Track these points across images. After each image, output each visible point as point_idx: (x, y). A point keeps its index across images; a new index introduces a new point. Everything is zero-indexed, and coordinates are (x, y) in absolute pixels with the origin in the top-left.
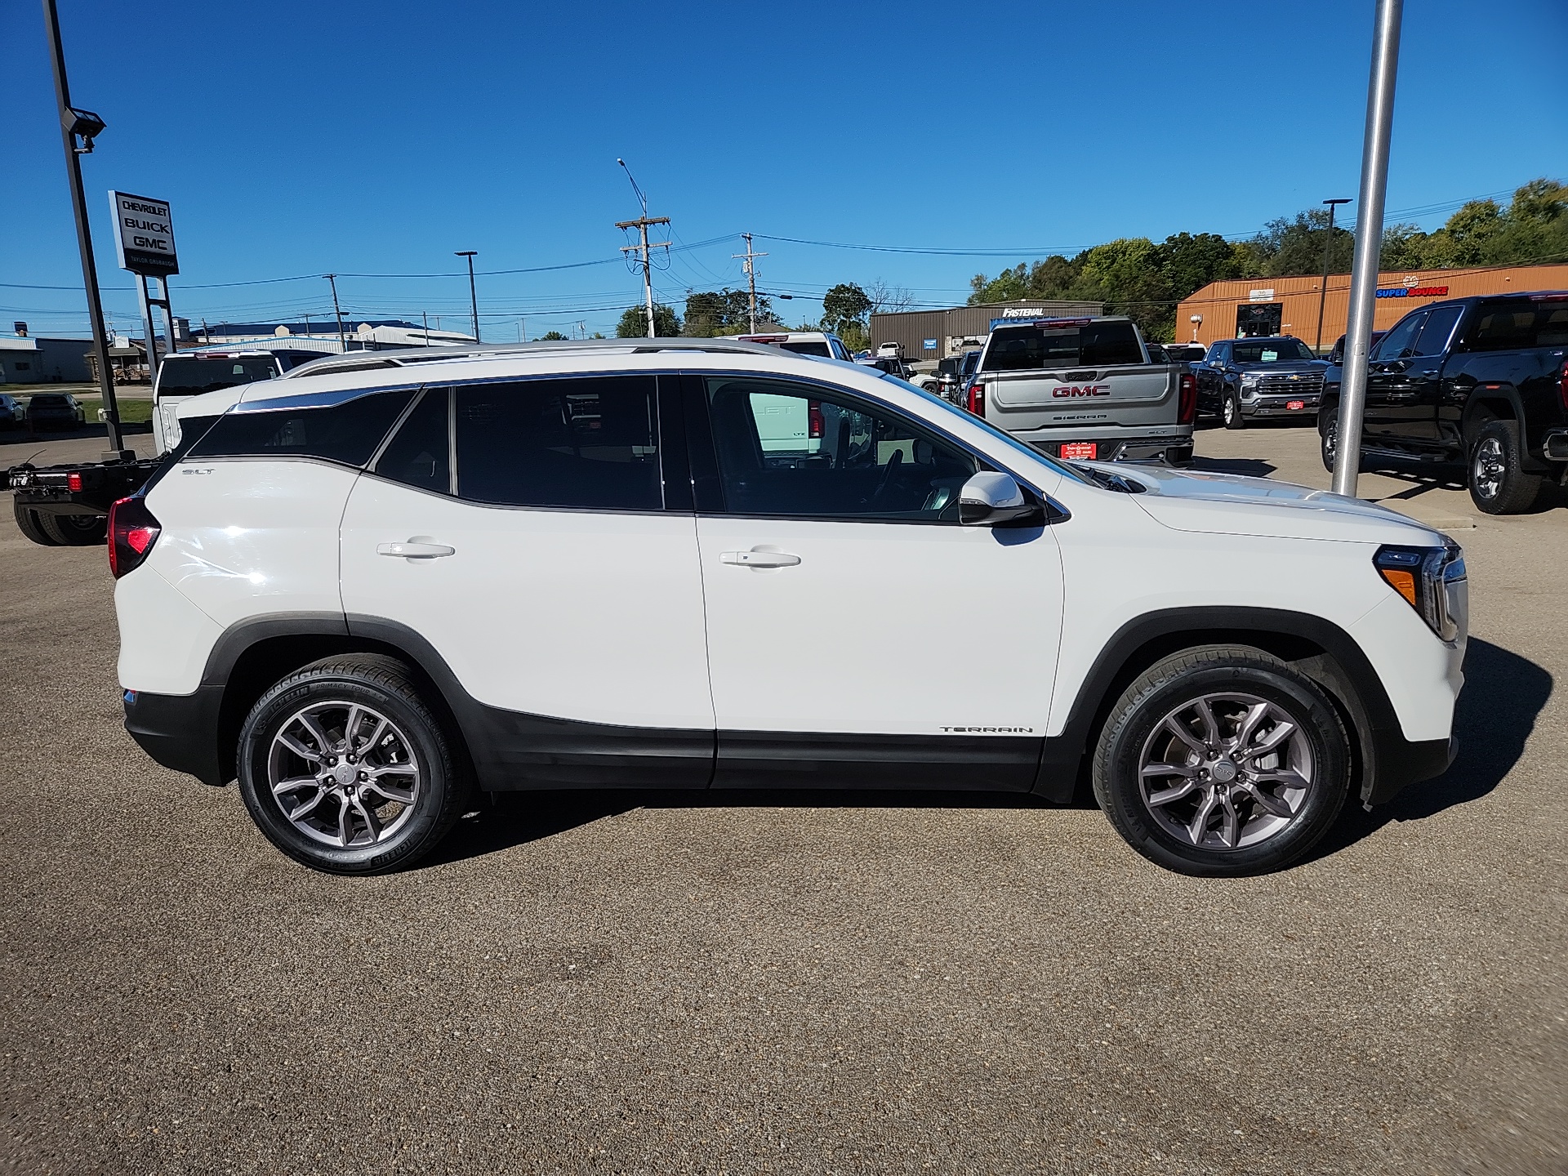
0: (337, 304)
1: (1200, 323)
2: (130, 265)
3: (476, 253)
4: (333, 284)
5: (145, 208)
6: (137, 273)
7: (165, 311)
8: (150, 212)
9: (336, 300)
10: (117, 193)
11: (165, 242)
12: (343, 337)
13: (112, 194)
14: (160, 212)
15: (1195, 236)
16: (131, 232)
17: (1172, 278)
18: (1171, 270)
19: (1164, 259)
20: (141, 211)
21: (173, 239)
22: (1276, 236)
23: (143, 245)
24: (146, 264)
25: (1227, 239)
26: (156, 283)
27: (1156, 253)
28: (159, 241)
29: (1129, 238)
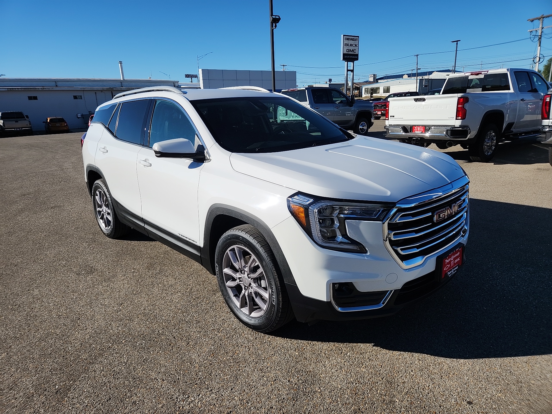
0: (417, 66)
2: (344, 59)
3: (460, 41)
4: (417, 58)
5: (352, 39)
6: (346, 61)
7: (352, 73)
8: (353, 40)
9: (417, 64)
10: (344, 35)
11: (356, 50)
12: (417, 78)
13: (342, 36)
14: (356, 40)
16: (346, 48)
20: (350, 40)
21: (358, 48)
23: (349, 52)
24: (349, 58)
26: (351, 64)
28: (354, 50)
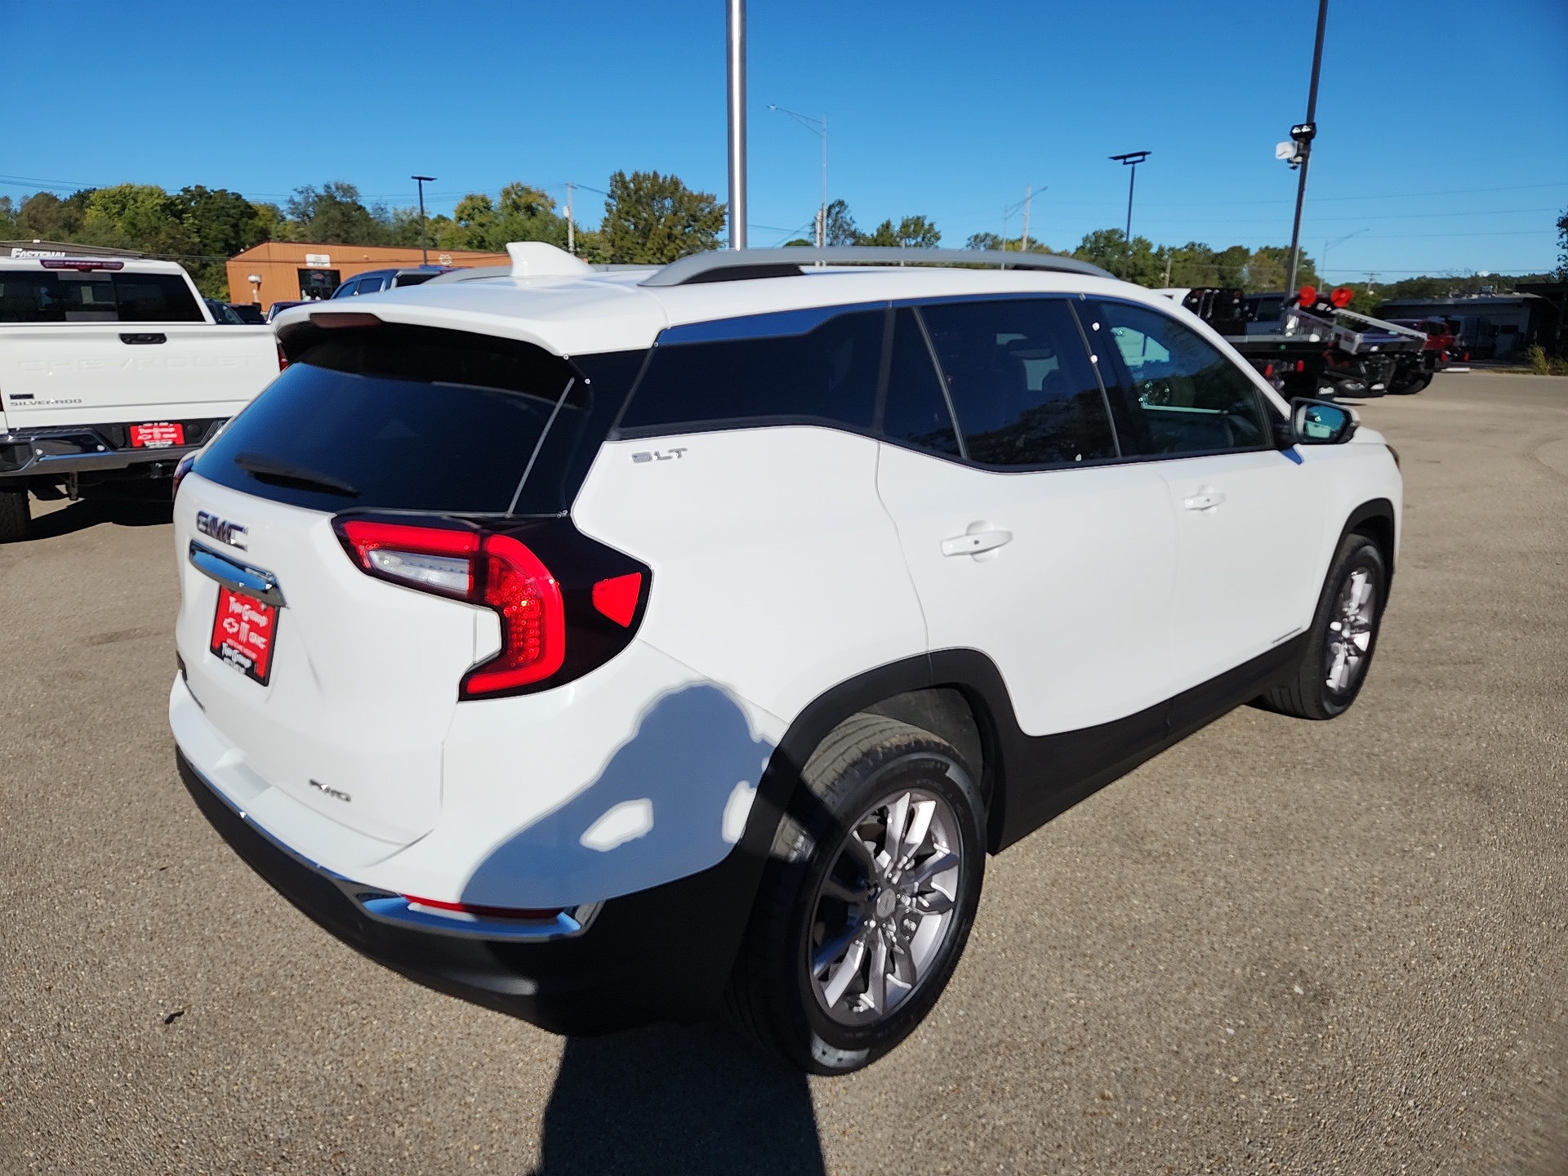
1: (259, 284)
15: (212, 191)
17: (197, 232)
18: (194, 224)
19: (183, 211)
22: (307, 204)
25: (249, 198)
27: (173, 203)
29: (138, 183)
